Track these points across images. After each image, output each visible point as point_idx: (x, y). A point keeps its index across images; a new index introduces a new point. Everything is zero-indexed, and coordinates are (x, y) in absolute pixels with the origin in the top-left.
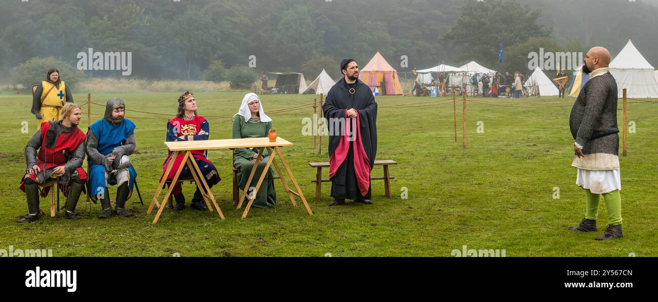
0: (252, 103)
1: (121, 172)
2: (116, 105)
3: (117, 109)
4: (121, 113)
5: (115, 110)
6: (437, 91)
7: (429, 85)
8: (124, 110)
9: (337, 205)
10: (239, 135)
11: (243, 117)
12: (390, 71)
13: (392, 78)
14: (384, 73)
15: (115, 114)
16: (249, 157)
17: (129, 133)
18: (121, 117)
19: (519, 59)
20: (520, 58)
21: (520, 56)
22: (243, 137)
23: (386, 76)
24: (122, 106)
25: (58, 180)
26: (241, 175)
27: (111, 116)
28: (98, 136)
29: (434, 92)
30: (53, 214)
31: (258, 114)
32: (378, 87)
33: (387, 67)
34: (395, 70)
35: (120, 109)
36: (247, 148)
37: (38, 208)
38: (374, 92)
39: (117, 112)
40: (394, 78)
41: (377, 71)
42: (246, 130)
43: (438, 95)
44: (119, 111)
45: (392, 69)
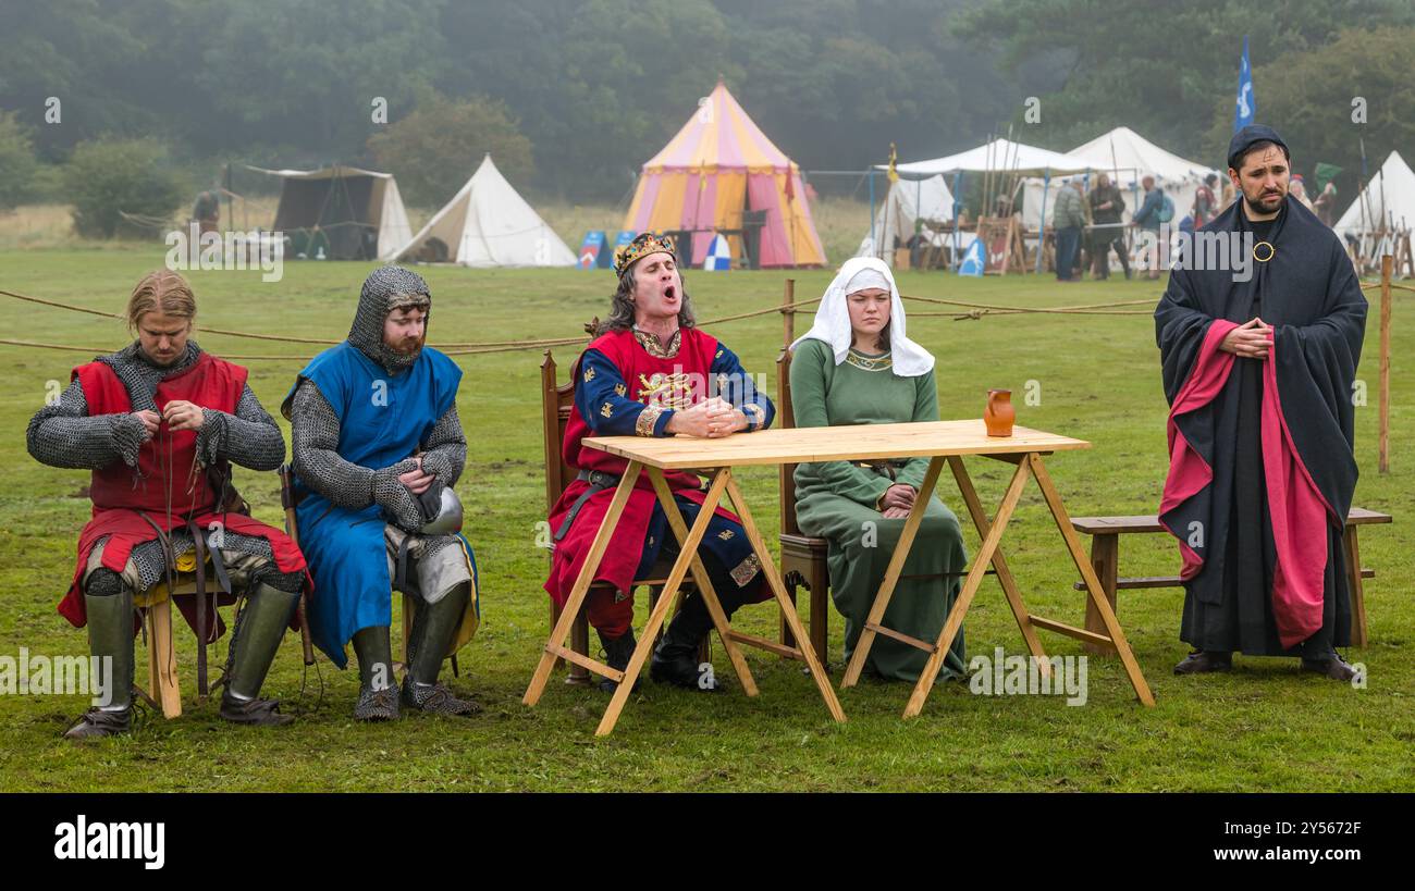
0: (861, 297)
1: (436, 547)
2: (401, 297)
3: (405, 310)
4: (416, 330)
5: (397, 314)
6: (985, 255)
7: (947, 228)
8: (426, 319)
9: (1203, 670)
10: (821, 415)
11: (829, 347)
12: (774, 169)
13: (782, 198)
14: (748, 175)
15: (395, 331)
16: (873, 496)
17: (443, 401)
18: (414, 344)
19: (1303, 121)
20: (1307, 114)
21: (1308, 107)
22: (836, 419)
23: (755, 185)
24: (424, 300)
25: (201, 575)
26: (846, 564)
27: (383, 335)
28: (341, 410)
29: (973, 256)
30: (172, 707)
31: (884, 341)
32: (726, 233)
33: (761, 151)
34: (794, 166)
35: (414, 313)
36: (852, 462)
37: (132, 686)
38: (712, 251)
39: (401, 323)
40: (790, 194)
41: (719, 168)
42: (844, 399)
43: (988, 269)
44: (409, 321)
45: (782, 160)
